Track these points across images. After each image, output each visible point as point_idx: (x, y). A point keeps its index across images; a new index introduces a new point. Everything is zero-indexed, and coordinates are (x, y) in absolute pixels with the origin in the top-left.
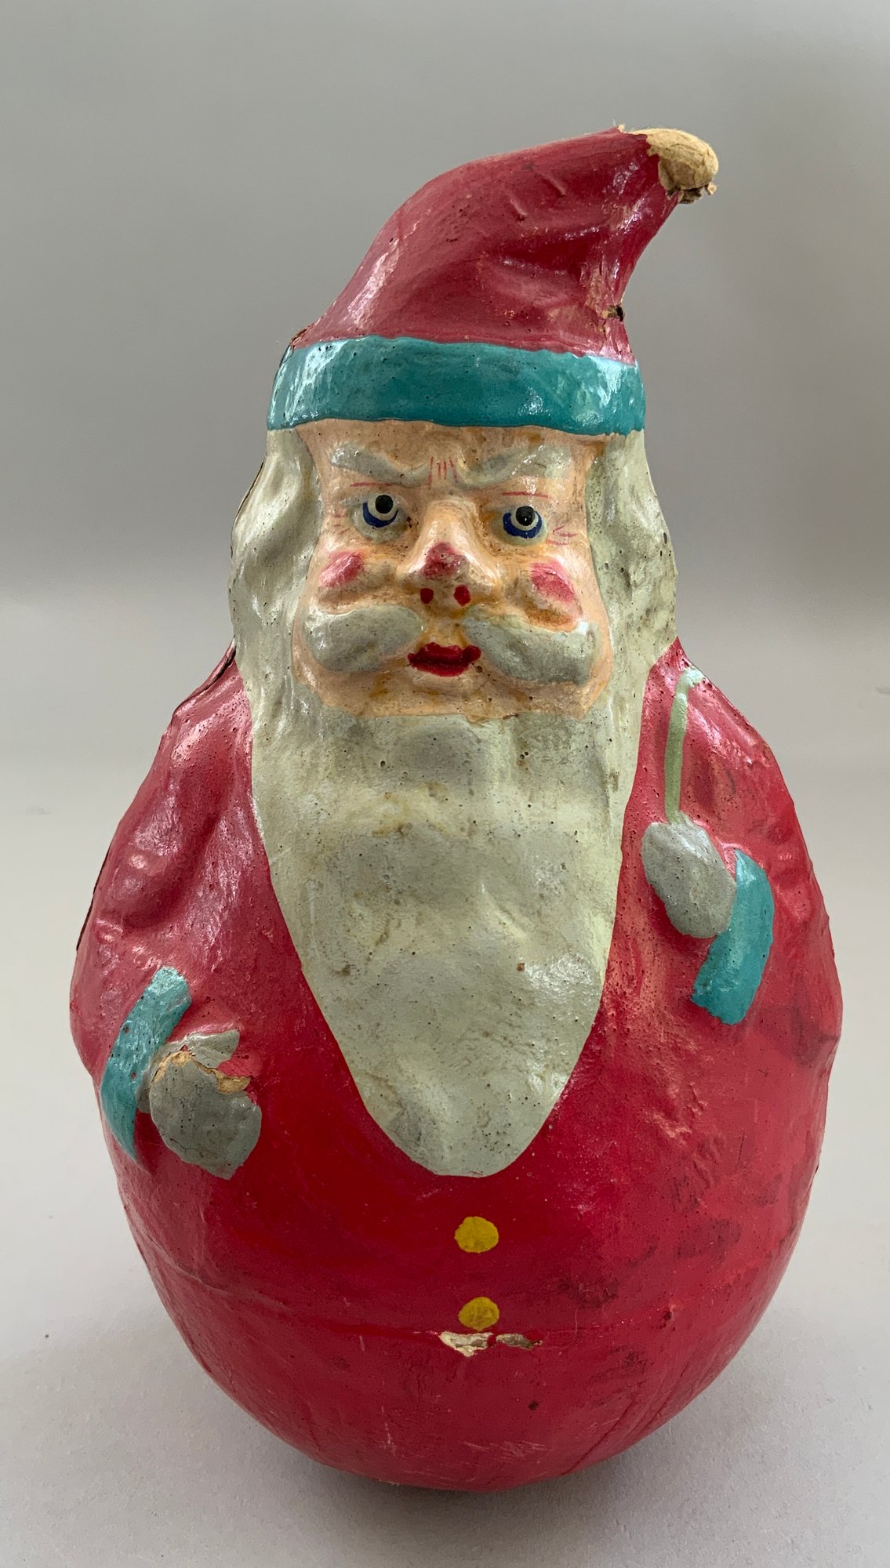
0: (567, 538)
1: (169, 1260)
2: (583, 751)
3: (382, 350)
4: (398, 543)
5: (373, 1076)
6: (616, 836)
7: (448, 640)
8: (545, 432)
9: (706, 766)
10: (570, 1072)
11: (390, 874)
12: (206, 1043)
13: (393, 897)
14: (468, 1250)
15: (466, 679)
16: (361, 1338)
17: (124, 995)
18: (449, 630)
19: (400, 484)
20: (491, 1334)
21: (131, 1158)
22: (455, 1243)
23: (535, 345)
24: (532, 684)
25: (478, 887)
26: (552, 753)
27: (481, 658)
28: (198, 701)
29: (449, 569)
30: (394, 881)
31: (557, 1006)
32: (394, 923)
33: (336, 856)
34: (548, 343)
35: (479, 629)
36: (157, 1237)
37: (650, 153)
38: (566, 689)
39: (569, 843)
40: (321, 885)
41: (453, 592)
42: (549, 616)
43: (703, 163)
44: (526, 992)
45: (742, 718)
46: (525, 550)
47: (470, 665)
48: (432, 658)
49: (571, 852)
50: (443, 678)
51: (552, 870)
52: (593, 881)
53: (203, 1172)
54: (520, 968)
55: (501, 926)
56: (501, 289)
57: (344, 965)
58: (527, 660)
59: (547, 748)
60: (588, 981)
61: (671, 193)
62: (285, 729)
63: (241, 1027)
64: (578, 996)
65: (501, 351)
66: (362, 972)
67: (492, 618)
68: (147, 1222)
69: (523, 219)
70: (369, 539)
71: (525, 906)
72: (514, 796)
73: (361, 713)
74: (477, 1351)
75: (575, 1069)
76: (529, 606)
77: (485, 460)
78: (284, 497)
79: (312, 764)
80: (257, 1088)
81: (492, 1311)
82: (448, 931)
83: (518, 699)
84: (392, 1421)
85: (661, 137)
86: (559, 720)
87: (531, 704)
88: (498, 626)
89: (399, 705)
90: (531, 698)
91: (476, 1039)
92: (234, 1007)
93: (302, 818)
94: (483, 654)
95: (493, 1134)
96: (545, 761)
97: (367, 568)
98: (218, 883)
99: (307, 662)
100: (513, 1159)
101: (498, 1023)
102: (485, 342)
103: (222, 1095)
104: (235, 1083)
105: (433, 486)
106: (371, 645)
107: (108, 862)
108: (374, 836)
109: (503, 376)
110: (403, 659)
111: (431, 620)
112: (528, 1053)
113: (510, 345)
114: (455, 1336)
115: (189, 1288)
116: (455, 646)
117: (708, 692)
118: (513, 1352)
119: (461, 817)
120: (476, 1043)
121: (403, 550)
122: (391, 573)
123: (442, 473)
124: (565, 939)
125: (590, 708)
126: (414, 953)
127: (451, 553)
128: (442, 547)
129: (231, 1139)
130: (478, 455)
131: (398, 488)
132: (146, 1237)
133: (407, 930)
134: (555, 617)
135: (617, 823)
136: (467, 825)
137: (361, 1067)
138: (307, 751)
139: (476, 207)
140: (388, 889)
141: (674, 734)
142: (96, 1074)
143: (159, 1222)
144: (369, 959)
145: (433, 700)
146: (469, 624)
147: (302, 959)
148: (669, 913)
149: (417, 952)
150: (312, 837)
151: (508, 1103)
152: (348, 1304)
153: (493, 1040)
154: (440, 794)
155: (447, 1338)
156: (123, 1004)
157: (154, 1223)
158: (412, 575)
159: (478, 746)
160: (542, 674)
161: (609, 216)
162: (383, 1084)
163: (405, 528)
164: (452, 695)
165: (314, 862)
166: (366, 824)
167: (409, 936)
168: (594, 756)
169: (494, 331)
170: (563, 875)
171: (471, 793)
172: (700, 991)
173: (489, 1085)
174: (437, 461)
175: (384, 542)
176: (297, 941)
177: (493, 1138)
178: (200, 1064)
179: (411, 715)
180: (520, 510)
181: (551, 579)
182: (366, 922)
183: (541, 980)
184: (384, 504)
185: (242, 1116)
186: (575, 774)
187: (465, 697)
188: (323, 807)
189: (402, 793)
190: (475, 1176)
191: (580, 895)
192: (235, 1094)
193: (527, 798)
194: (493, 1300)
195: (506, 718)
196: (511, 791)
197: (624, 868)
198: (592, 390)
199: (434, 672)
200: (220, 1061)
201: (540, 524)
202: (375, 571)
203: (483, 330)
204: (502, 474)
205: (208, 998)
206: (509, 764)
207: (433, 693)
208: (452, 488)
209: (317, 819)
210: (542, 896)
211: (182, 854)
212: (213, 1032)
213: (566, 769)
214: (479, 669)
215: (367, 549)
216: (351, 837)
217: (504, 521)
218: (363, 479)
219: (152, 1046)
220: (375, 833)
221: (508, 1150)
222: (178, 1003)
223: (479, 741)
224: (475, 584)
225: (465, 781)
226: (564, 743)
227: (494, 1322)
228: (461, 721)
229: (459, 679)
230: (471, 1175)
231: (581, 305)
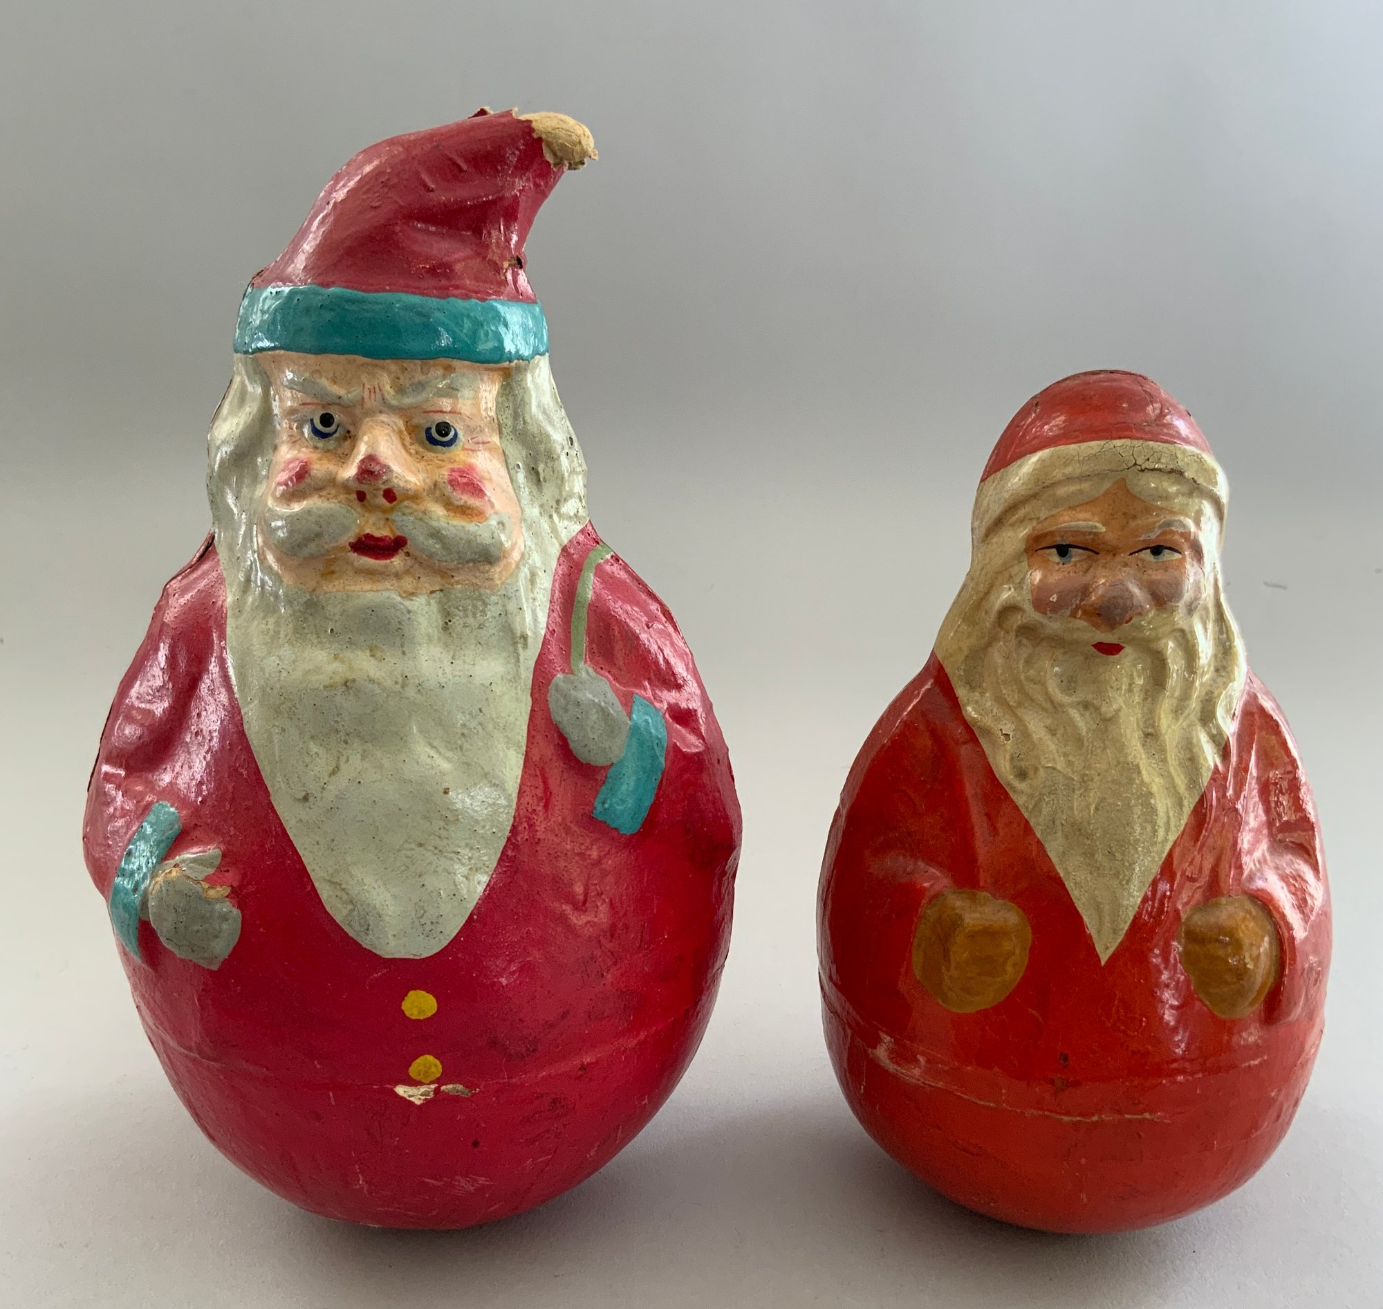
0: (481, 445)
1: (172, 1043)
2: (498, 618)
3: (320, 297)
4: (340, 451)
5: (329, 881)
6: (525, 685)
7: (381, 532)
8: (456, 363)
9: (608, 627)
10: (491, 873)
11: (339, 720)
12: (194, 861)
13: (343, 738)
14: (414, 1017)
15: (397, 561)
16: (331, 1094)
17: (128, 826)
18: (382, 522)
19: (339, 404)
20: (436, 1085)
21: (137, 959)
22: (403, 1012)
23: (444, 293)
24: (452, 565)
25: (411, 728)
26: (471, 620)
27: (408, 546)
28: (183, 578)
29: (376, 475)
30: (343, 726)
31: (477, 821)
32: (343, 759)
33: (295, 706)
34: (456, 292)
35: (405, 523)
36: (162, 1024)
37: (535, 136)
38: (482, 568)
39: (484, 691)
40: (284, 730)
41: (382, 493)
42: (464, 511)
43: (580, 143)
44: (452, 811)
45: (645, 586)
46: (444, 457)
47: (400, 551)
48: (368, 546)
49: (487, 699)
50: (378, 561)
51: (471, 714)
52: (506, 722)
53: (196, 966)
54: (446, 792)
55: (429, 759)
56: (416, 247)
57: (304, 793)
58: (446, 547)
59: (467, 616)
60: (503, 802)
61: (555, 165)
62: (253, 603)
63: (223, 847)
64: (495, 812)
65: (415, 299)
66: (318, 799)
67: (415, 514)
68: (152, 1011)
69: (432, 191)
70: (316, 448)
71: (449, 742)
72: (439, 656)
73: (314, 590)
74: (426, 1099)
75: (495, 871)
76: (448, 504)
77: (408, 385)
78: (248, 409)
79: (275, 632)
80: (237, 895)
81: (436, 1066)
82: (386, 763)
83: (442, 577)
84: (362, 1163)
85: (544, 120)
86: (477, 593)
87: (453, 581)
88: (421, 519)
89: (344, 583)
90: (453, 576)
91: (412, 849)
92: (217, 831)
93: (267, 675)
94: (409, 542)
95: (428, 923)
96: (465, 626)
97: (313, 472)
98: (201, 731)
99: (270, 549)
100: (445, 943)
101: (429, 836)
102: (402, 292)
103: (208, 902)
104: (218, 892)
105: (365, 407)
106: (318, 535)
107: (111, 716)
108: (325, 690)
109: (418, 320)
110: (345, 547)
111: (367, 515)
112: (455, 859)
113: (422, 294)
114: (407, 1088)
115: (190, 1065)
116: (387, 536)
117: (616, 565)
118: (455, 1099)
119: (396, 673)
120: (413, 852)
121: (344, 458)
122: (333, 476)
123: (373, 396)
124: (483, 769)
125: (503, 583)
126: (359, 782)
127: (378, 463)
128: (370, 458)
129: (216, 937)
130: (401, 381)
131: (336, 407)
132: (154, 1027)
133: (354, 764)
134: (469, 511)
135: (527, 674)
136: (400, 680)
137: (321, 874)
138: (271, 621)
139: (395, 180)
140: (337, 731)
141: (579, 602)
142: (106, 892)
143: (164, 1013)
144: (323, 788)
145: (371, 579)
146: (397, 518)
147: (270, 789)
148: (572, 746)
149: (362, 782)
150: (275, 691)
151: (439, 899)
152: (318, 1066)
153: (426, 849)
154: (379, 654)
155: (401, 1090)
156: (126, 833)
157: (159, 1012)
158: (348, 480)
159: (408, 616)
160: (460, 558)
161: (503, 187)
162: (338, 887)
163: (345, 439)
164: (387, 575)
165: (278, 712)
166: (319, 680)
167: (356, 768)
168: (506, 621)
169: (410, 282)
170: (480, 718)
171: (404, 653)
172: (599, 807)
173: (423, 885)
174: (367, 386)
175: (329, 451)
176: (265, 774)
177: (428, 927)
178: (189, 877)
179: (354, 591)
180: (438, 425)
181: (465, 480)
182: (320, 759)
183: (463, 801)
184: (327, 420)
185: (224, 918)
186: (491, 636)
187: (397, 576)
188: (284, 667)
189: (348, 654)
190: (416, 958)
191: (496, 734)
192: (218, 900)
193: (450, 657)
194: (437, 1057)
195: (432, 592)
196: (436, 651)
197: (532, 711)
198: (493, 328)
199: (371, 556)
200: (206, 874)
201: (456, 435)
202: (319, 475)
203: (402, 282)
204: (423, 396)
205: (196, 825)
206: (435, 630)
207: (370, 574)
208: (381, 408)
209: (279, 676)
210: (463, 734)
211: (172, 707)
212: (200, 852)
213: (483, 632)
214: (408, 554)
215: (314, 456)
216: (306, 690)
217: (426, 433)
218: (309, 400)
219: (150, 865)
220: (325, 687)
221: (441, 936)
222: (171, 829)
223: (409, 612)
224: (399, 486)
225: (398, 643)
226: (481, 611)
227: (438, 1075)
228: (395, 596)
229: (391, 562)
230: (412, 957)
231: (484, 258)
